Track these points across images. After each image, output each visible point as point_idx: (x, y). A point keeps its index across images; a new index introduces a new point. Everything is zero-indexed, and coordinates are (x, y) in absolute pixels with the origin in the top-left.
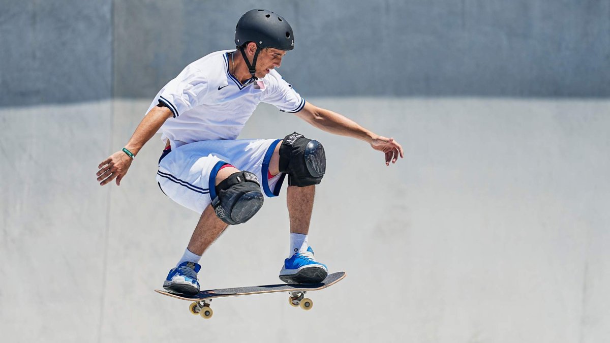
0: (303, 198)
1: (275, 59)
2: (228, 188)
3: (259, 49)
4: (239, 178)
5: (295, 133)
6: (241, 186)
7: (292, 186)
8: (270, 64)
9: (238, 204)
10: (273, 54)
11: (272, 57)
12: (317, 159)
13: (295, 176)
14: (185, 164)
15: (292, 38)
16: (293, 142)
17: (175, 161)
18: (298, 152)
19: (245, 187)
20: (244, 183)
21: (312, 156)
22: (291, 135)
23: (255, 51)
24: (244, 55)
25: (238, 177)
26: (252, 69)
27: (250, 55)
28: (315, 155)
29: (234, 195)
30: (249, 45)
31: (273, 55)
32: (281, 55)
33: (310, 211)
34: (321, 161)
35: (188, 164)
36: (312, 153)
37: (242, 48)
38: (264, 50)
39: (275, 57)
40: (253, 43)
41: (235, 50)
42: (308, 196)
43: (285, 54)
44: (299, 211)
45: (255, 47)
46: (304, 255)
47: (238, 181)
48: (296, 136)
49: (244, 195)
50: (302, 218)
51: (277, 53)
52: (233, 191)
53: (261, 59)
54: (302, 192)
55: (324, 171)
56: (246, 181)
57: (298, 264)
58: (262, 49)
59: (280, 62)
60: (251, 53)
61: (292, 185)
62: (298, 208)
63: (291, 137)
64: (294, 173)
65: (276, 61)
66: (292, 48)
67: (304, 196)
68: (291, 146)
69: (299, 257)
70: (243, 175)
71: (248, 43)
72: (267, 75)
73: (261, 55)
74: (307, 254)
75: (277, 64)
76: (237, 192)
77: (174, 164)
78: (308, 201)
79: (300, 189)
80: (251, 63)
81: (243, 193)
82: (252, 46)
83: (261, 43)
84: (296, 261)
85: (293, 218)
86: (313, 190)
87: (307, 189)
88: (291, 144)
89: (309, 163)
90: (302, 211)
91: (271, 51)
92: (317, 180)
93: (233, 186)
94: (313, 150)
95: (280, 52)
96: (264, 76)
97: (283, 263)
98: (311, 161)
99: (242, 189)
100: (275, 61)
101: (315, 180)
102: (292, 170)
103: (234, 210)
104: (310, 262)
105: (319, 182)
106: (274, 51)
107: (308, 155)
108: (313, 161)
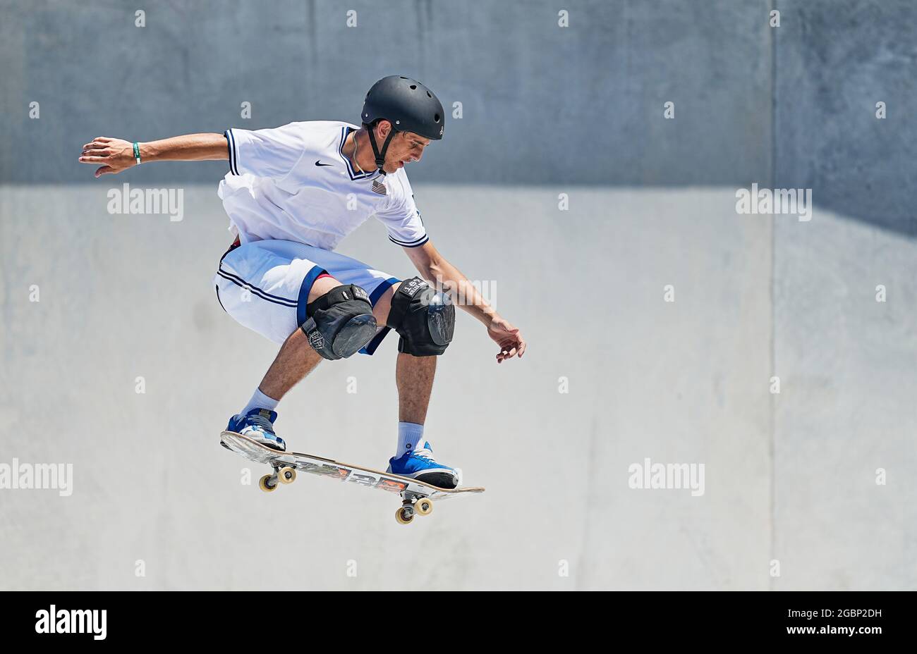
0: (420, 373)
1: (414, 149)
2: (329, 307)
3: (395, 131)
4: (345, 295)
5: (416, 278)
6: (350, 305)
7: (405, 354)
8: (407, 155)
9: (344, 332)
10: (412, 140)
11: (410, 145)
12: (445, 320)
13: (411, 340)
14: (261, 263)
15: (442, 124)
16: (413, 292)
17: (246, 258)
18: (418, 306)
19: (354, 308)
20: (353, 301)
21: (438, 314)
22: (412, 280)
23: (387, 134)
24: (372, 137)
25: (344, 293)
26: (380, 159)
27: (380, 137)
28: (442, 315)
29: (339, 319)
30: (381, 123)
31: (411, 143)
32: (422, 144)
33: (429, 392)
34: (449, 323)
35: (264, 264)
36: (439, 312)
37: (370, 126)
38: (401, 134)
39: (415, 147)
40: (387, 122)
41: (359, 128)
42: (428, 370)
43: (428, 144)
44: (413, 391)
45: (389, 128)
46: (421, 454)
47: (345, 298)
48: (418, 283)
49: (354, 319)
50: (418, 401)
51: (417, 140)
52: (337, 312)
53: (395, 146)
54: (419, 364)
55: (452, 338)
56: (356, 298)
57: (413, 467)
58: (398, 132)
59: (419, 154)
60: (382, 135)
61: (404, 352)
62: (413, 386)
63: (411, 284)
64: (409, 335)
65: (415, 152)
66: (439, 137)
67: (421, 370)
68: (410, 297)
69: (414, 457)
70: (351, 290)
71: (380, 120)
72: (399, 169)
73: (395, 140)
74: (425, 452)
75: (416, 156)
76: (344, 314)
77: (244, 261)
78: (427, 378)
79: (415, 359)
80: (380, 149)
81: (352, 316)
82: (385, 125)
83: (398, 123)
84: (410, 463)
85: (404, 400)
86: (434, 363)
87: (425, 360)
88: (411, 294)
89: (433, 324)
90: (418, 391)
91: (410, 137)
92: (441, 349)
93: (337, 305)
94: (440, 306)
95: (423, 139)
96: (395, 170)
97: (388, 465)
98: (436, 321)
99: (353, 310)
100: (413, 151)
101: (437, 349)
102: (407, 331)
103: (338, 339)
104: (433, 465)
105: (442, 352)
106: (414, 137)
107: (433, 313)
108: (439, 322)
